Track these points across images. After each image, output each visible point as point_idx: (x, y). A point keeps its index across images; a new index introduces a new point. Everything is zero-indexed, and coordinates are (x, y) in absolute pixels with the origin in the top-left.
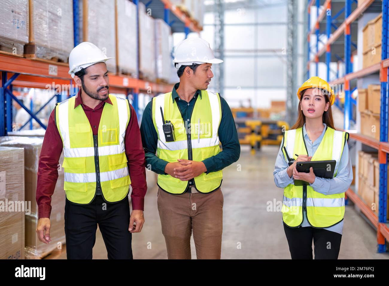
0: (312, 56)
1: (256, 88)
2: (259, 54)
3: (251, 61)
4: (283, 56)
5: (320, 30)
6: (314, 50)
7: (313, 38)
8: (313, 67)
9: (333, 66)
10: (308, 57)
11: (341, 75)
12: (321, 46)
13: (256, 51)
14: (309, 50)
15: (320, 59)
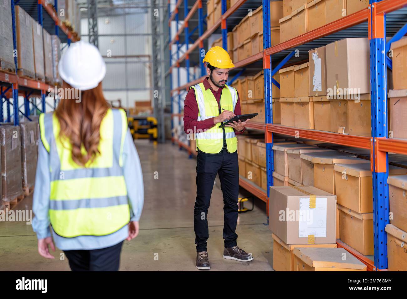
0: (174, 62)
1: (127, 90)
2: (129, 60)
3: (122, 66)
4: (147, 62)
5: (180, 41)
6: (175, 57)
7: (174, 48)
8: (175, 71)
9: (191, 70)
10: (170, 62)
11: (197, 77)
12: (181, 55)
13: (126, 57)
14: (171, 57)
15: (181, 64)
